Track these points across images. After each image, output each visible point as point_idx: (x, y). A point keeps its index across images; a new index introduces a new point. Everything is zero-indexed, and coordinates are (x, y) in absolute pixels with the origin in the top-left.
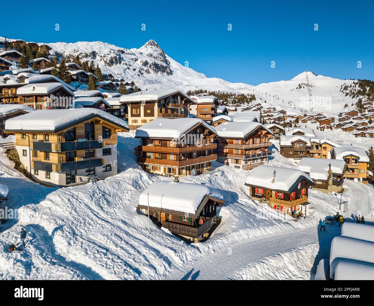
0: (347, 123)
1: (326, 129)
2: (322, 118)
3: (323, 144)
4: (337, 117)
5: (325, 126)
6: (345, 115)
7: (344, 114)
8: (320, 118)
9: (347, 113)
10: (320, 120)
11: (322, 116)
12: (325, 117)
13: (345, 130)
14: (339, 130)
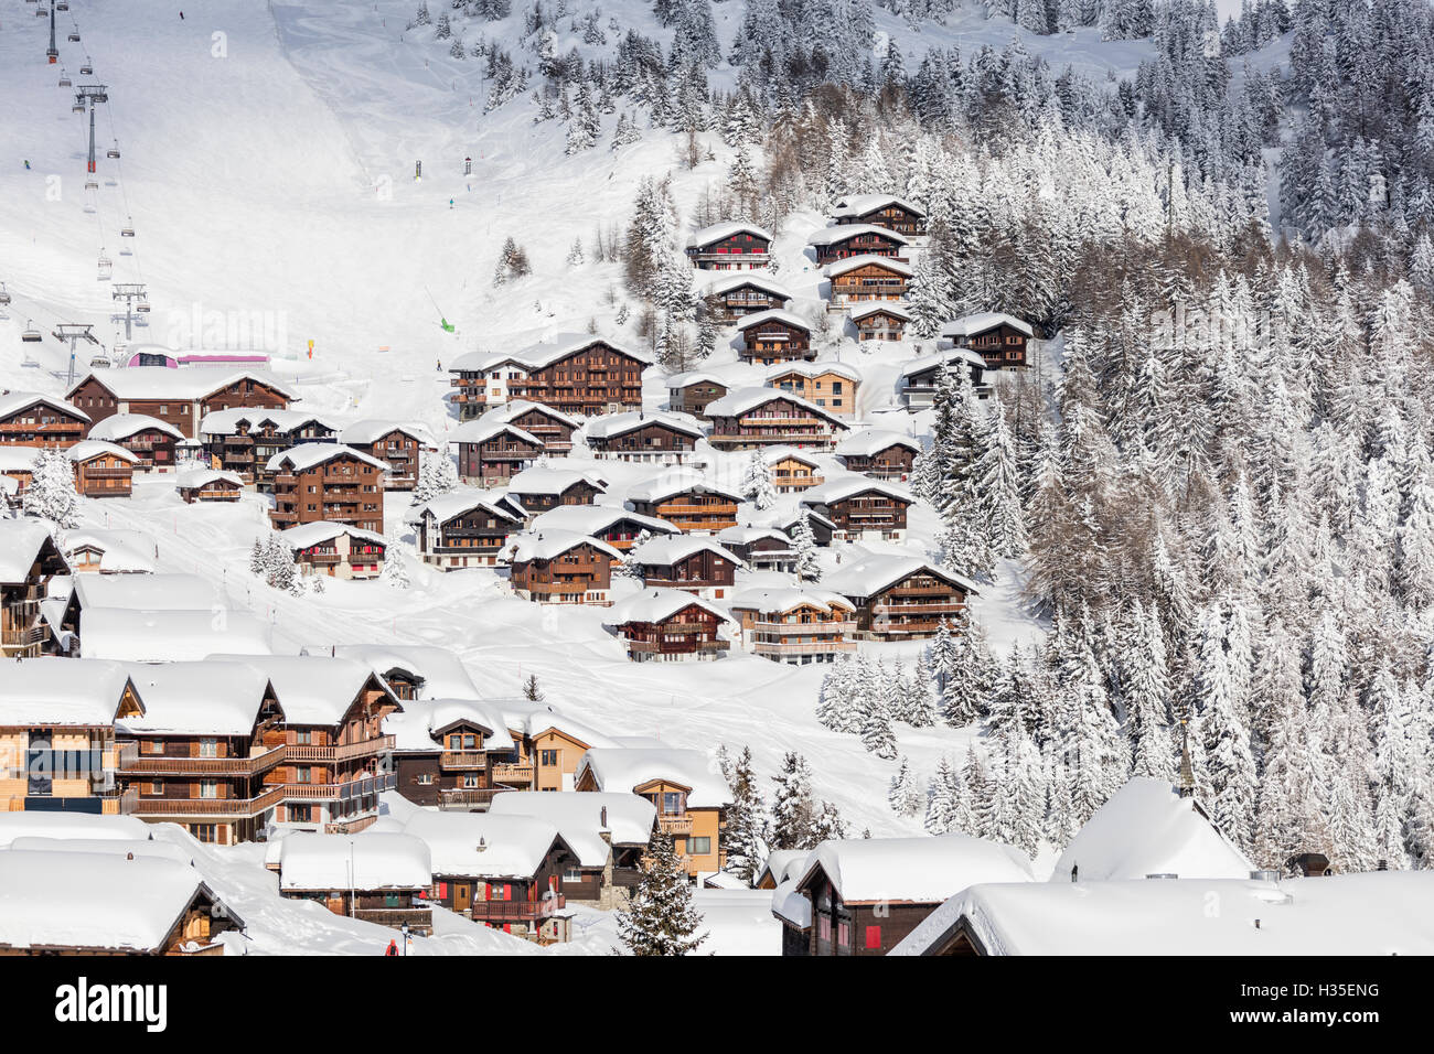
0: (540, 502)
1: (344, 568)
2: (294, 438)
3: (542, 736)
4: (441, 432)
5: (331, 543)
6: (515, 391)
7: (502, 384)
8: (272, 438)
9: (534, 372)
10: (274, 463)
11: (286, 422)
12: (320, 431)
13: (533, 577)
14: (478, 579)
